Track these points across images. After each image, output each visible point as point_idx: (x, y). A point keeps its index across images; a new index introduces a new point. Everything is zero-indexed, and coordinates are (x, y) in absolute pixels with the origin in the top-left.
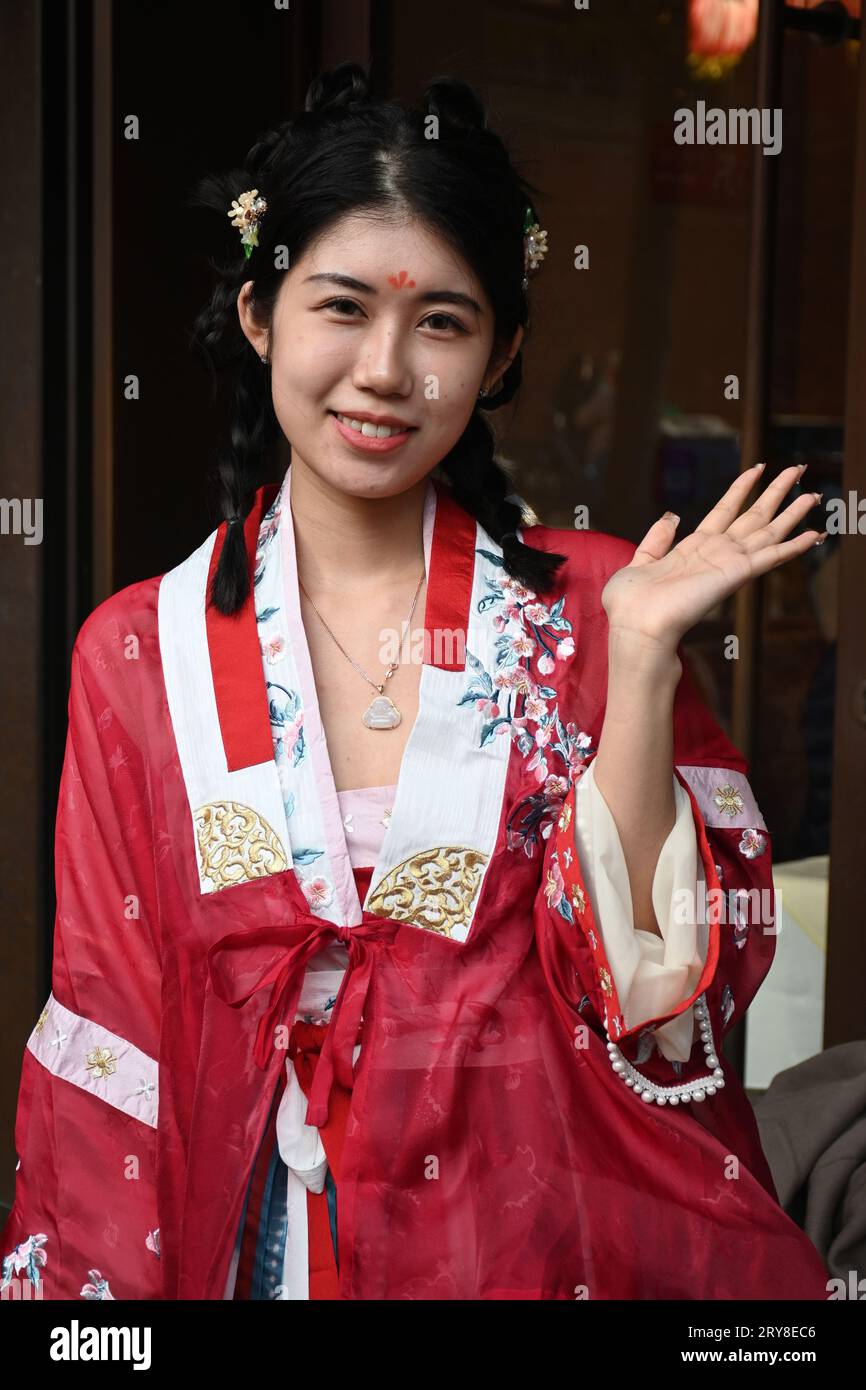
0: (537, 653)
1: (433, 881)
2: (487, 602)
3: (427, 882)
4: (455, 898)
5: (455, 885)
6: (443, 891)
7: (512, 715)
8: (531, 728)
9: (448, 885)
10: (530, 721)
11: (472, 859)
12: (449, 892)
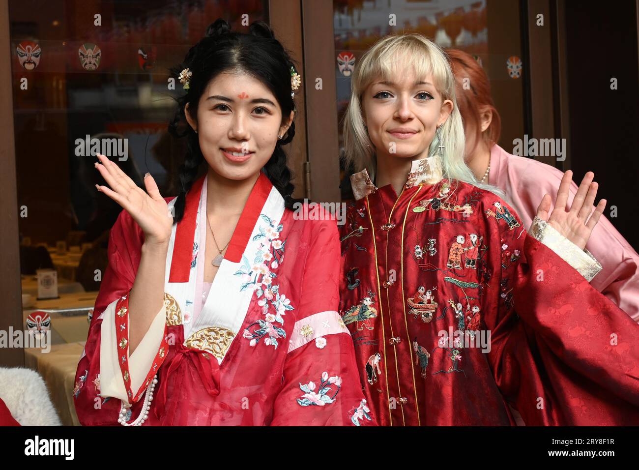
0: (273, 260)
1: (212, 338)
2: (258, 237)
3: (210, 339)
4: (219, 347)
5: (221, 342)
6: (215, 343)
7: (256, 281)
8: (264, 287)
9: (217, 341)
10: (263, 285)
11: (229, 334)
12: (218, 345)
